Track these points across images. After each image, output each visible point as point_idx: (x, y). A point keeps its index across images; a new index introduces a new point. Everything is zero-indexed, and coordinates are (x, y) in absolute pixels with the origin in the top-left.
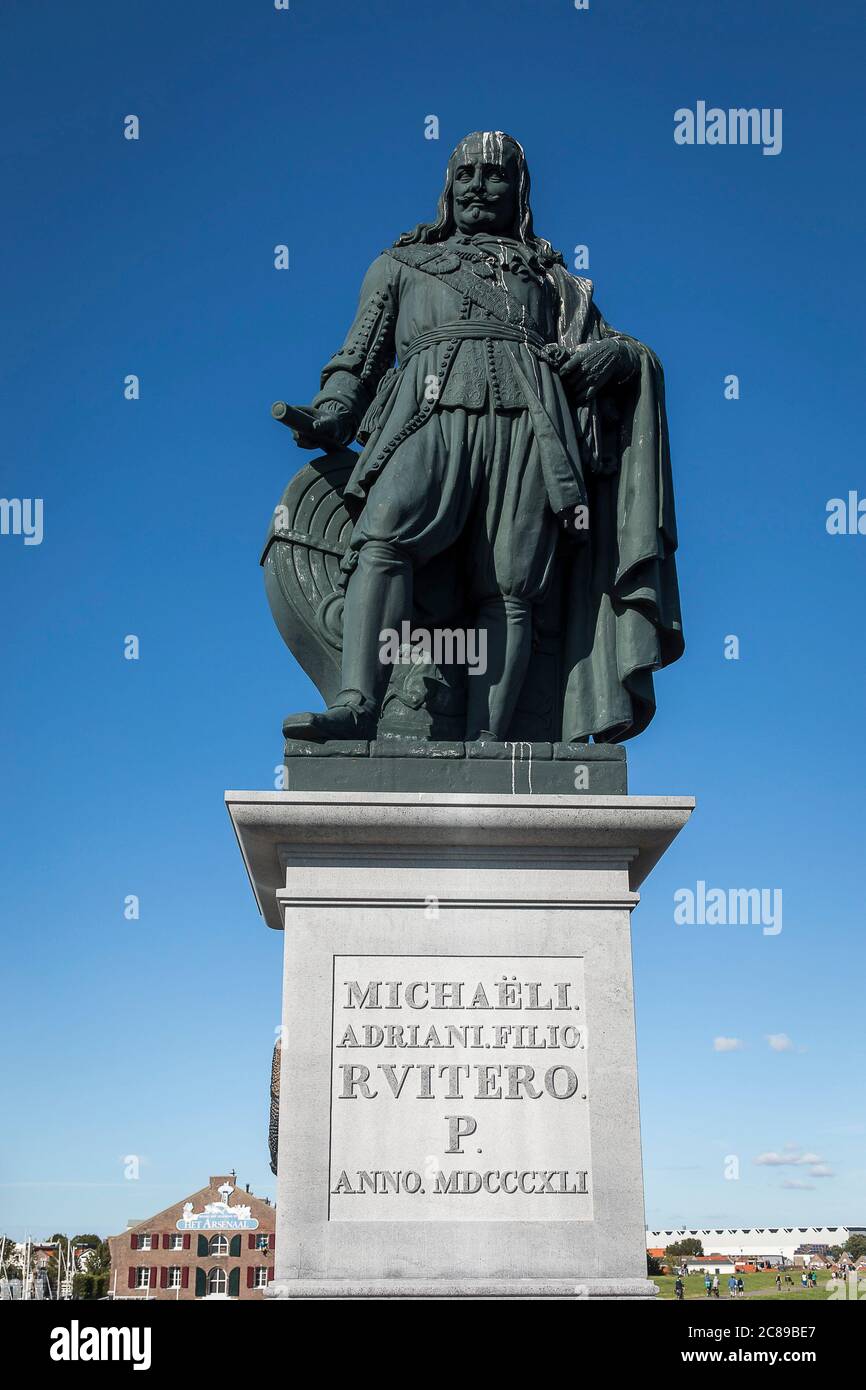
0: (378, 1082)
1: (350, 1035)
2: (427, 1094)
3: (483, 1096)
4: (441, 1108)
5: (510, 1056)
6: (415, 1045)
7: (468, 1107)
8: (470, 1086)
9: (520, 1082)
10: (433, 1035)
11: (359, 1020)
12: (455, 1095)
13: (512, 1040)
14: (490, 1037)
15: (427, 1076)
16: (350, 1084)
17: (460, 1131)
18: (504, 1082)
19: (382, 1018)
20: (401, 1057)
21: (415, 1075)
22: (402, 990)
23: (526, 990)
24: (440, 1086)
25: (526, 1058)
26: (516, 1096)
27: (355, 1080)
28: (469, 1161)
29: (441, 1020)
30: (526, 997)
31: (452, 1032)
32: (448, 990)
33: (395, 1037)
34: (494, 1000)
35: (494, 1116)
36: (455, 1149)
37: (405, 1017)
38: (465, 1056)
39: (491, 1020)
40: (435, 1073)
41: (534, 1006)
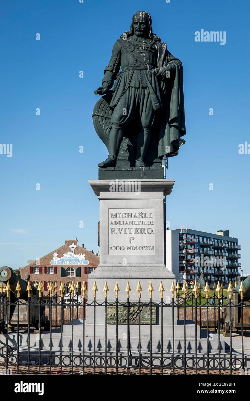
0: (117, 231)
1: (112, 223)
2: (125, 233)
3: (135, 233)
4: (128, 235)
5: (140, 226)
6: (123, 224)
7: (133, 235)
8: (133, 232)
9: (142, 231)
10: (127, 223)
11: (113, 220)
12: (131, 233)
13: (141, 223)
14: (137, 223)
15: (125, 230)
16: (112, 232)
17: (131, 240)
18: (139, 231)
19: (117, 220)
20: (121, 227)
21: (123, 230)
22: (121, 215)
23: (144, 214)
24: (128, 232)
25: (143, 227)
26: (141, 233)
27: (113, 231)
28: (133, 245)
29: (128, 220)
30: (144, 216)
31: (130, 222)
32: (129, 215)
33: (120, 223)
34: (138, 216)
35: (137, 237)
36: (130, 243)
37: (122, 220)
38: (132, 226)
39: (137, 220)
40: (127, 229)
41: (145, 217)
